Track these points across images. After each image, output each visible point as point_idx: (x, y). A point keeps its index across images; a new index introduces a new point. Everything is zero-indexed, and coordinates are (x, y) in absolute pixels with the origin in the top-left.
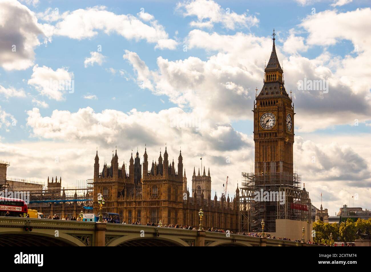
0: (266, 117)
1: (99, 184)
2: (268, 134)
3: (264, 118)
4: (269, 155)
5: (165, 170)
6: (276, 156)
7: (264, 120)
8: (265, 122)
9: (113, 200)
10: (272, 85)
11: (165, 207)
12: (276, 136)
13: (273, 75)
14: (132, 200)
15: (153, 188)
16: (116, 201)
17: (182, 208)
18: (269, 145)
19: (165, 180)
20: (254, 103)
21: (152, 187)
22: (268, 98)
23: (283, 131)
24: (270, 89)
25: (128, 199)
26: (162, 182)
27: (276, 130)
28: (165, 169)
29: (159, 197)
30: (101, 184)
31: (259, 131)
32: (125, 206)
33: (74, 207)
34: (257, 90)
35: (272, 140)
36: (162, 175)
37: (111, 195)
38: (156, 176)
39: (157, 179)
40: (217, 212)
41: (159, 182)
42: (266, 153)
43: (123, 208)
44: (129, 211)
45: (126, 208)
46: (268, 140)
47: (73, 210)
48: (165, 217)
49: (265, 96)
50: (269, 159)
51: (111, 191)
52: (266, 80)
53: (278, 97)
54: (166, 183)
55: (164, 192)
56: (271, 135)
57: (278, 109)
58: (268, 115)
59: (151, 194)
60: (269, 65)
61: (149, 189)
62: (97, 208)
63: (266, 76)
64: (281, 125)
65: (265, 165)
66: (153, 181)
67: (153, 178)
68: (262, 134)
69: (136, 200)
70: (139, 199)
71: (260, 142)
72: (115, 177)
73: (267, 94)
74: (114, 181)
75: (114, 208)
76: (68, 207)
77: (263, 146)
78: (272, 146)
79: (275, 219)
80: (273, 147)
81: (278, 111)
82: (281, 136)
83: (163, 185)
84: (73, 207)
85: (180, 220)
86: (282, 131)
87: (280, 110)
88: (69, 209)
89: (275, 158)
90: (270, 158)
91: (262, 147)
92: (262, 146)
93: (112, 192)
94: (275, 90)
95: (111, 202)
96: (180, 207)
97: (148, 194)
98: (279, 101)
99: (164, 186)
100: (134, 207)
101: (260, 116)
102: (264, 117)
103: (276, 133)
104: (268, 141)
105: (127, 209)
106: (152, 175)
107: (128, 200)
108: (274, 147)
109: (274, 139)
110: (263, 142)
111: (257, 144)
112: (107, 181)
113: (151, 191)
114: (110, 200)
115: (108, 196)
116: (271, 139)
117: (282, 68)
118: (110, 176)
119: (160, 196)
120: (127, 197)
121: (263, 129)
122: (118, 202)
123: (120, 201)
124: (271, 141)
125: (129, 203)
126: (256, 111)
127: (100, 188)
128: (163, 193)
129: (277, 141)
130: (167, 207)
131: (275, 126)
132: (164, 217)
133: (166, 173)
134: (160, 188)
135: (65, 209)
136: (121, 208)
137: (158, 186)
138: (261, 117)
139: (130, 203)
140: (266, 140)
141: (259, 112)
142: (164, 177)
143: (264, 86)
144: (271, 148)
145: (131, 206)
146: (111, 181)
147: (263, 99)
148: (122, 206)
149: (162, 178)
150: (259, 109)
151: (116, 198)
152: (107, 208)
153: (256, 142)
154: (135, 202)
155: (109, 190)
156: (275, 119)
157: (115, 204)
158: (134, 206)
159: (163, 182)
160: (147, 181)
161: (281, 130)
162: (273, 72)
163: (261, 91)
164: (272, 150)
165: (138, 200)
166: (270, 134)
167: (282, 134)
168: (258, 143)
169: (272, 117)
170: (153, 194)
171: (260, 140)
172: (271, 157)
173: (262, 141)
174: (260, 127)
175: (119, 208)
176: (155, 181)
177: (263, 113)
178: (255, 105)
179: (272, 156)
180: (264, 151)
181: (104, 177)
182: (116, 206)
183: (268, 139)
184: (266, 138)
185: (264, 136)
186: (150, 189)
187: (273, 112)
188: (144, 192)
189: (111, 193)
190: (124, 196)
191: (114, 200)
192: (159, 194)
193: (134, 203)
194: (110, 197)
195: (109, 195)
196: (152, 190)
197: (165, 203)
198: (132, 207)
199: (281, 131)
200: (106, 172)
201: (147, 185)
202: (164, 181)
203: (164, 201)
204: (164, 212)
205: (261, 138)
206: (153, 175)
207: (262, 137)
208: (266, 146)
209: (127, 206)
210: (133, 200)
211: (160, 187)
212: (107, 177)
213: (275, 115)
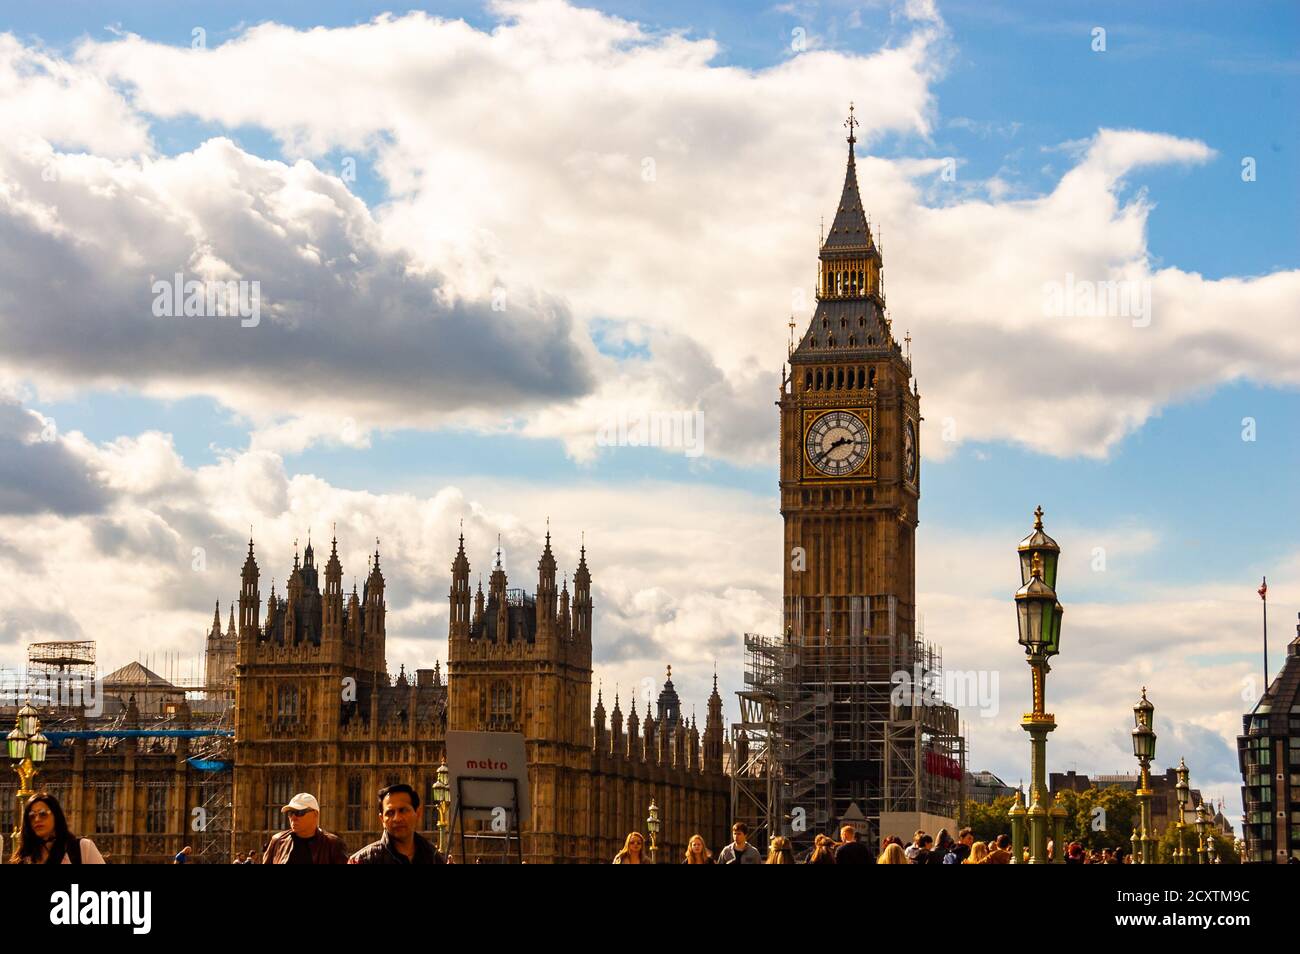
0: (829, 429)
1: (258, 672)
2: (837, 491)
3: (822, 431)
4: (839, 571)
5: (545, 621)
6: (868, 577)
7: (822, 440)
8: (827, 446)
9: (320, 736)
10: (848, 311)
11: (546, 766)
12: (869, 500)
13: (853, 274)
14: (403, 738)
15: (492, 690)
16: (335, 739)
17: (586, 771)
18: (840, 535)
19: (547, 662)
20: (784, 374)
21: (487, 686)
22: (838, 359)
23: (896, 484)
24: (843, 325)
25: (384, 733)
26: (533, 669)
27: (872, 478)
28: (547, 616)
29: (521, 725)
30: (271, 672)
31: (802, 480)
32: (373, 760)
33: (127, 759)
34: (792, 325)
35: (854, 515)
36: (532, 641)
37: (314, 718)
38: (505, 643)
39: (513, 657)
40: (669, 784)
41: (519, 669)
42: (828, 561)
43: (366, 767)
44: (388, 779)
45: (376, 768)
46: (837, 516)
47: (123, 772)
48: (547, 807)
49: (824, 350)
50: (838, 587)
51: (311, 701)
52: (825, 290)
53: (879, 354)
54: (550, 675)
55: (542, 708)
56: (848, 498)
57: (879, 401)
58: (838, 420)
59: (483, 715)
60: (833, 234)
61: (476, 694)
62: (253, 767)
63: (825, 275)
64: (889, 458)
65: (827, 608)
66: (494, 662)
67: (494, 653)
68: (816, 492)
69: (421, 739)
70: (433, 732)
71: (806, 521)
72: (331, 645)
73: (832, 342)
74: (328, 660)
75: (328, 766)
76: (97, 760)
77: (817, 537)
78: (851, 536)
79: (878, 812)
80: (854, 543)
81: (879, 409)
82: (889, 502)
83: (537, 679)
84: (122, 759)
85: (583, 814)
86: (893, 482)
87: (884, 402)
88: (101, 767)
89: (865, 581)
90: (843, 582)
91: (812, 540)
92: (814, 535)
93: (314, 702)
94: (861, 329)
95: (314, 746)
96: (583, 766)
97: (472, 714)
98: (880, 368)
99: (542, 683)
100: (410, 766)
101: (808, 424)
102: (825, 428)
103: (869, 491)
104: (839, 520)
105: (383, 773)
106: (490, 642)
107: (384, 738)
108: (860, 542)
109: (860, 512)
110: (817, 521)
111: (794, 529)
112: (297, 660)
113: (483, 704)
114: (306, 736)
115: (298, 722)
116: (849, 512)
117: (877, 249)
118: (309, 640)
119: (522, 722)
120: (379, 725)
121: (817, 474)
122: (341, 745)
123: (351, 740)
124: (849, 519)
125: (388, 748)
126: (792, 406)
127: (266, 688)
128: (537, 713)
129: (870, 519)
130: (553, 765)
131: (867, 463)
132: (541, 804)
133: (550, 634)
134: (523, 694)
135: (85, 768)
136: (356, 767)
137: (514, 686)
138: (811, 429)
139: (394, 747)
140: (833, 516)
141: (803, 409)
142: (541, 649)
143: (818, 312)
144: (848, 543)
145: (397, 759)
146: (314, 660)
147: (818, 360)
148: (359, 759)
149: (530, 652)
150: (802, 398)
151: (336, 727)
152: (296, 767)
153: (791, 520)
154: (416, 744)
155: (304, 696)
156: (868, 435)
157: (333, 751)
158: (411, 760)
159: (538, 670)
160: (468, 664)
161: (890, 481)
162: (852, 260)
163: (809, 331)
164: (850, 550)
165: (427, 737)
166: (848, 493)
167: (893, 493)
168: (800, 525)
169: (854, 430)
170: (493, 716)
171: (807, 513)
172: (849, 578)
173: (812, 516)
174: (807, 464)
175: (345, 767)
176: (504, 665)
177: (817, 414)
178: (785, 383)
179: (850, 574)
180: (819, 554)
181: (281, 645)
182: (334, 761)
183: (839, 512)
184: (829, 508)
185: (821, 497)
186: (483, 695)
187: (858, 412)
188: (457, 705)
189: (312, 706)
190: (366, 721)
191: (328, 735)
192: (520, 714)
193: (411, 750)
194: (307, 723)
195: (303, 718)
196: (488, 699)
197: (545, 750)
198: (401, 762)
199: (887, 483)
200: (289, 623)
201: (468, 678)
202: (543, 666)
203: (543, 744)
204: (543, 787)
205: (810, 507)
206: (494, 642)
207: (813, 503)
208: (829, 538)
209: (381, 759)
210: (410, 736)
211: (524, 687)
212: (296, 645)
213: (868, 422)
